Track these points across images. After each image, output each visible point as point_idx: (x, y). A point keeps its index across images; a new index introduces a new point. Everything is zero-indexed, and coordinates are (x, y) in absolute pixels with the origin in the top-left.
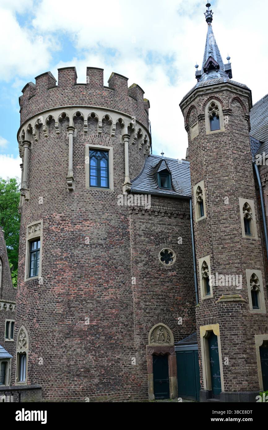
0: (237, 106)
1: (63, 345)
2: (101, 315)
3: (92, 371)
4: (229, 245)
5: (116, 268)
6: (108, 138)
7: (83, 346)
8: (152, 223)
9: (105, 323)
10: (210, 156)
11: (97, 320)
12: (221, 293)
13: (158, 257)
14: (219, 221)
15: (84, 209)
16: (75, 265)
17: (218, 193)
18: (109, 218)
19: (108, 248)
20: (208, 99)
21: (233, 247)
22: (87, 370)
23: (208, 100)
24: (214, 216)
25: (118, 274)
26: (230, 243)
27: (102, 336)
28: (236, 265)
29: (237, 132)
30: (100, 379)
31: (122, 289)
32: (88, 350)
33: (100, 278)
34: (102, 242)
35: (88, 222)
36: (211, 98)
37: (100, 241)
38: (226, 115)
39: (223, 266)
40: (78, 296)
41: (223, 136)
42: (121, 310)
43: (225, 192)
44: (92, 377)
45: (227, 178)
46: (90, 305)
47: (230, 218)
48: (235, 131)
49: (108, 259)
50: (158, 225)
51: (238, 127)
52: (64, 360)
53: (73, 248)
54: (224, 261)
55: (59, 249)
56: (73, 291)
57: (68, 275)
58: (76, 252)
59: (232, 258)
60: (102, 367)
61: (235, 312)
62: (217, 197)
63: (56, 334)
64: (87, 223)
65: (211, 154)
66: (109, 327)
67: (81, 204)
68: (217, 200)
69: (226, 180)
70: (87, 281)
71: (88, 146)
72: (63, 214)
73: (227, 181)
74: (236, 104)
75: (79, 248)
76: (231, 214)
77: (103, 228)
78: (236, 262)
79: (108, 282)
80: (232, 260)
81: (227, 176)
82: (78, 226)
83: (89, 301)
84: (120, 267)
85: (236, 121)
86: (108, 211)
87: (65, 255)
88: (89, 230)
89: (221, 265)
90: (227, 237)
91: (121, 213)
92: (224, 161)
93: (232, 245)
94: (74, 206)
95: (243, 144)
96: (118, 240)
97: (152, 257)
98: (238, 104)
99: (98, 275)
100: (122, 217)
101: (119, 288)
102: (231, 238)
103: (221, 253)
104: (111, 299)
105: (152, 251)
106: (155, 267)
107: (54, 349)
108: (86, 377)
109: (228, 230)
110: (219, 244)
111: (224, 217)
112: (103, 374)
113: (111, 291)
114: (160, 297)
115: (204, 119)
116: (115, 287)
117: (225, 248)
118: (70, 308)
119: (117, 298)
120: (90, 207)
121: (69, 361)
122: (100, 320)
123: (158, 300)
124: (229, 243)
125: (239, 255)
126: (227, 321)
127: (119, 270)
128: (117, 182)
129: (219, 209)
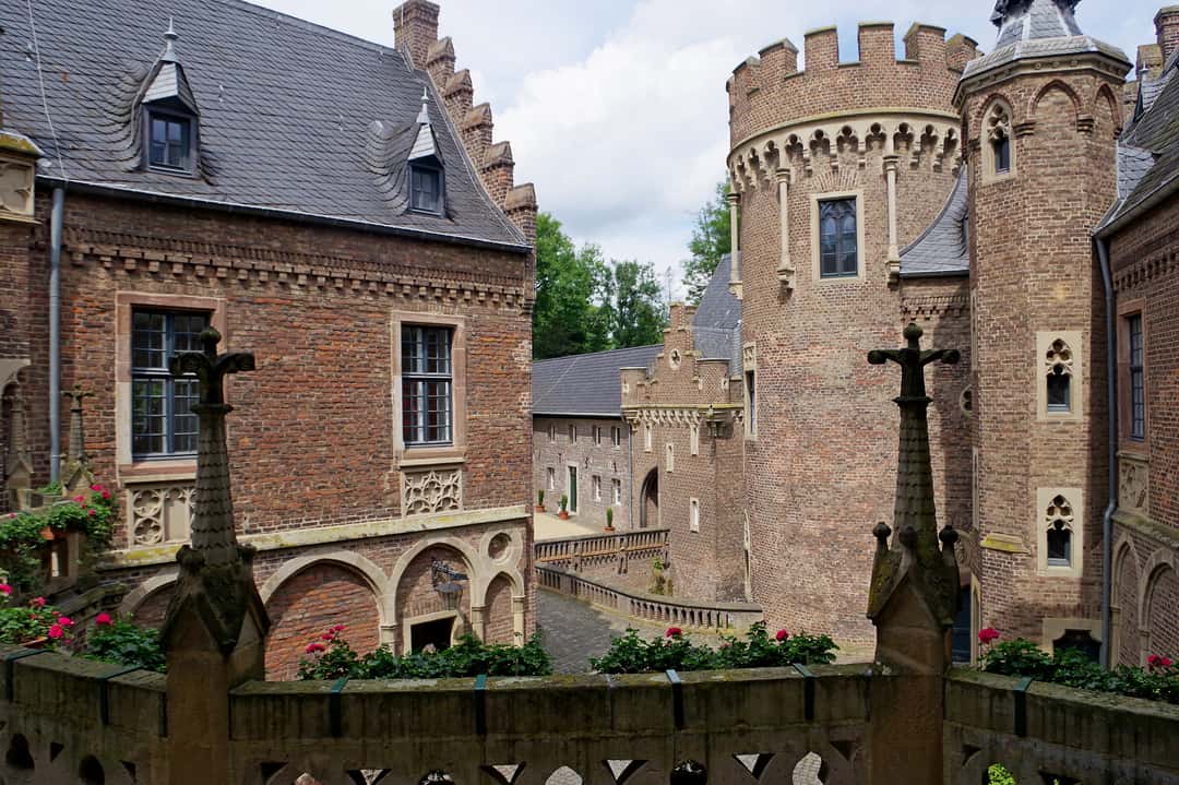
0: (1055, 103)
1: (785, 554)
2: (842, 513)
3: (827, 602)
4: (1009, 434)
5: (870, 429)
6: (853, 171)
7: (813, 561)
8: (947, 334)
9: (849, 527)
10: (988, 236)
11: (836, 521)
12: (988, 527)
13: (958, 403)
14: (997, 381)
15: (810, 323)
16: (800, 426)
17: (998, 320)
18: (856, 336)
19: (855, 393)
20: (987, 101)
21: (1016, 439)
22: (820, 600)
23: (987, 103)
24: (987, 371)
25: (873, 439)
26: (1011, 432)
27: (844, 547)
28: (1019, 478)
29: (1049, 170)
30: (840, 616)
31: (882, 467)
32: (821, 569)
33: (840, 449)
34: (844, 383)
35: (818, 347)
36: (993, 97)
37: (839, 382)
38: (1022, 136)
39: (995, 476)
40: (805, 479)
41: (1014, 188)
42: (879, 505)
43: (1011, 318)
44: (826, 610)
45: (1014, 287)
46: (823, 496)
47: (1016, 377)
48: (1043, 170)
49: (854, 413)
50: (962, 336)
51: (1055, 157)
52: (787, 577)
53: (795, 395)
54: (999, 465)
55: (776, 397)
56: (798, 469)
57: (790, 442)
58: (801, 403)
59: (1012, 462)
60: (844, 597)
61: (1003, 571)
62: (995, 328)
63: (777, 535)
64: (816, 350)
65: (990, 231)
66: (856, 534)
67: (806, 314)
68: (994, 336)
69: (1013, 291)
70: (818, 453)
71: (814, 197)
72: (779, 335)
73: (1014, 295)
74: (1053, 99)
75: (804, 396)
76: (1017, 370)
77: (846, 356)
78: (1019, 471)
79: (853, 455)
80: (1013, 466)
81: (1015, 283)
82: (802, 356)
83: (821, 489)
84: (879, 426)
85: (1049, 144)
86: (855, 323)
87: (785, 407)
88: (818, 363)
89: (993, 472)
90: (1006, 418)
91: (881, 322)
92: (1012, 249)
93: (1014, 435)
94: (796, 321)
95: (1064, 197)
96: (875, 376)
97: (945, 403)
98: (1060, 95)
99: (836, 443)
100: (885, 329)
101: (874, 465)
102: (1014, 421)
103: (996, 449)
104: (860, 486)
105: (945, 392)
106: (952, 422)
107: (776, 558)
108: (817, 608)
109: (1009, 402)
110: (993, 431)
111: (1005, 374)
112: (845, 609)
113: (860, 471)
114: (960, 481)
115: (980, 149)
116: (868, 464)
117: (1003, 440)
118: (794, 497)
119: (871, 484)
120: (822, 320)
121: (794, 580)
122: (841, 521)
123: (956, 488)
124: (1008, 430)
125: (1024, 458)
126: (989, 585)
127: (876, 433)
128: (871, 260)
129: (997, 357)
